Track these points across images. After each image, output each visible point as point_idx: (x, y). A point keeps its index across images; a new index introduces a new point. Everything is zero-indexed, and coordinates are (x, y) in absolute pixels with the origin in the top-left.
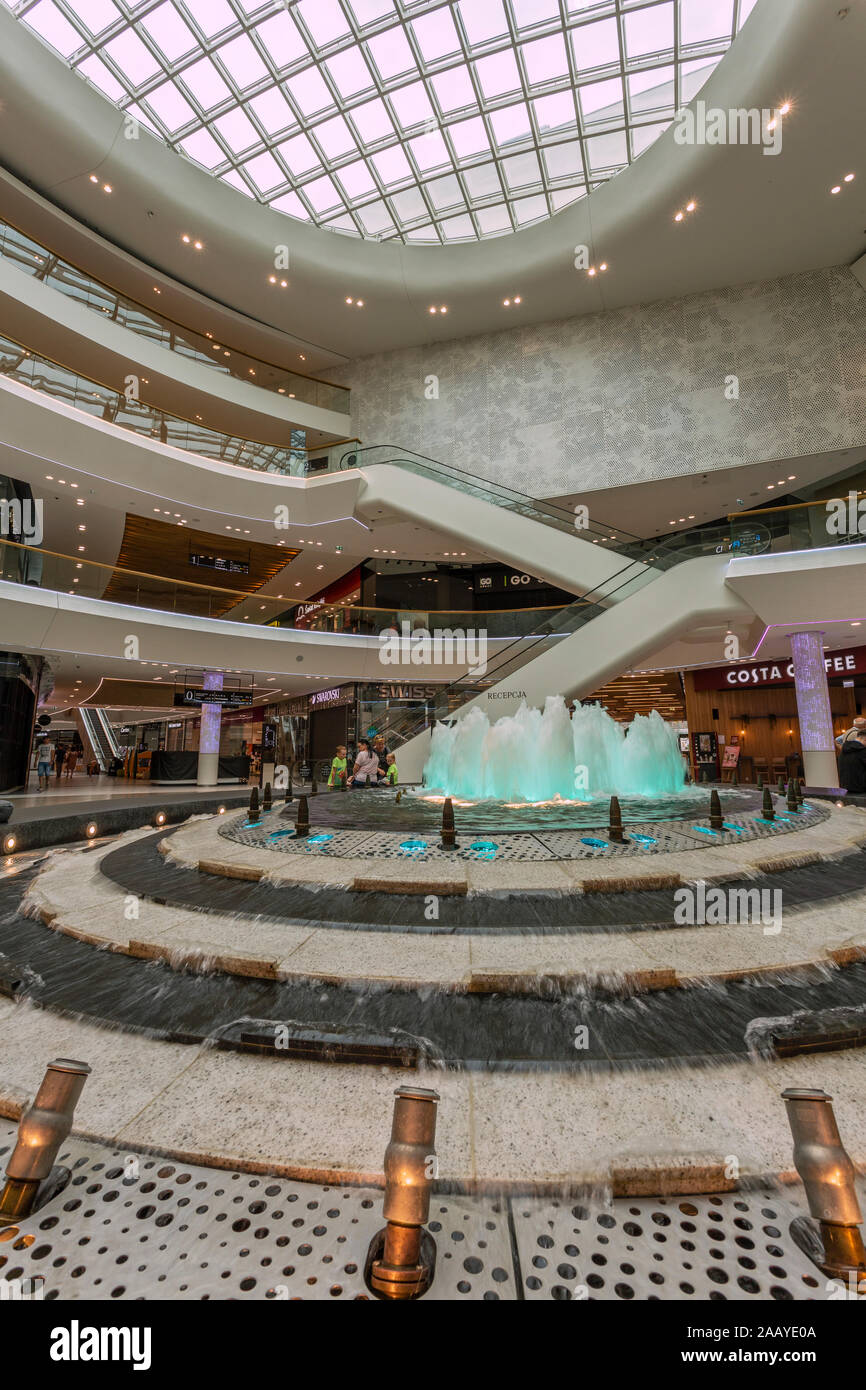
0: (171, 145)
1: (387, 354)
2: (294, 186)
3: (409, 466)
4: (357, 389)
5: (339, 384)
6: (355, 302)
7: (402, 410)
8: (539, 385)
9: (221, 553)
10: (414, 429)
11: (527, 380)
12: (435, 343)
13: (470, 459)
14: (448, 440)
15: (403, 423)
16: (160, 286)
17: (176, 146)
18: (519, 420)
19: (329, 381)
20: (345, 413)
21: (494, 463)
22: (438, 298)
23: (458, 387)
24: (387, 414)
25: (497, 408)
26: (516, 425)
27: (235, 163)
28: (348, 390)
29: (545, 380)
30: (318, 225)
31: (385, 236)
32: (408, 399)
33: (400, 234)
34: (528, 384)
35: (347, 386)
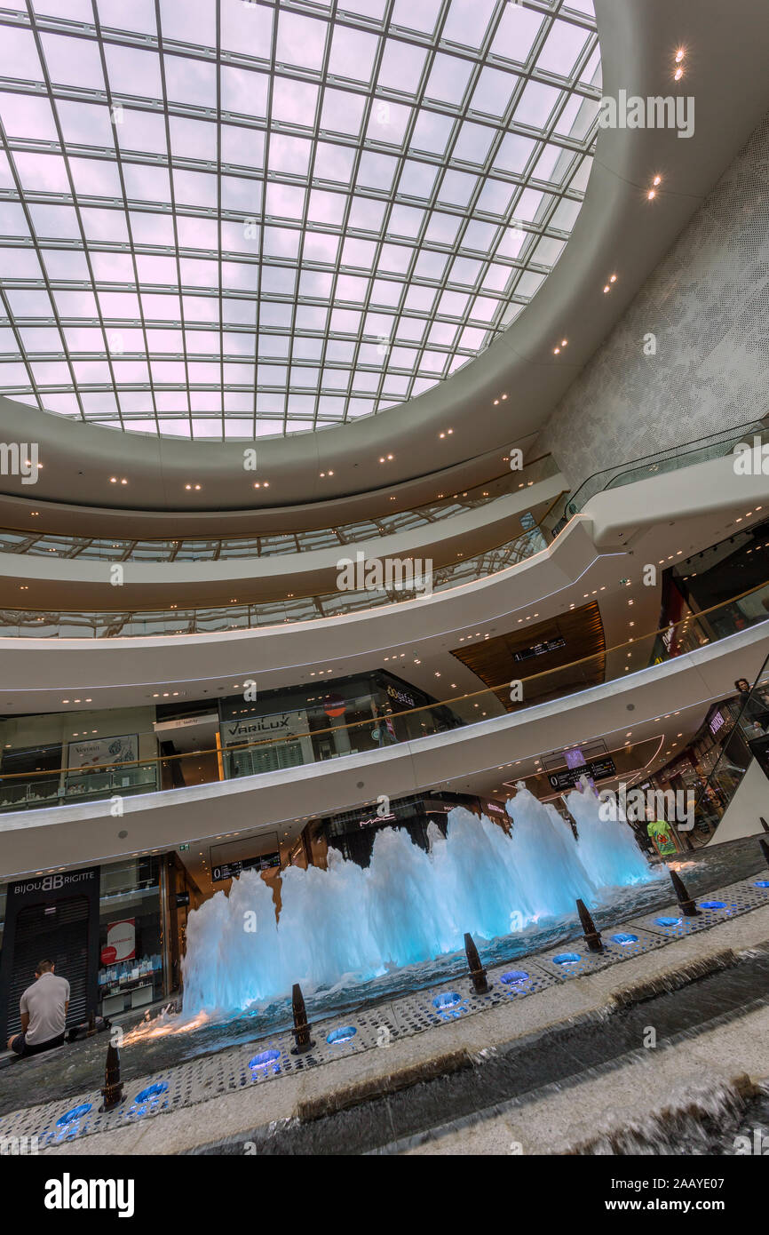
0: (345, 422)
1: (559, 405)
2: (415, 374)
3: (625, 477)
4: (554, 448)
5: (542, 455)
6: (500, 399)
7: (593, 438)
8: (690, 316)
9: (534, 641)
10: (611, 444)
11: (676, 322)
12: (585, 366)
13: (671, 431)
14: (642, 431)
15: (599, 447)
16: (391, 494)
17: (349, 419)
18: (692, 362)
19: (534, 459)
20: (556, 473)
21: (695, 417)
22: (552, 340)
23: (624, 382)
24: (584, 449)
25: (666, 370)
26: (693, 368)
27: (379, 397)
28: (550, 454)
29: (692, 307)
30: (445, 379)
31: (488, 342)
32: (592, 424)
33: (496, 330)
34: (680, 325)
35: (547, 453)
